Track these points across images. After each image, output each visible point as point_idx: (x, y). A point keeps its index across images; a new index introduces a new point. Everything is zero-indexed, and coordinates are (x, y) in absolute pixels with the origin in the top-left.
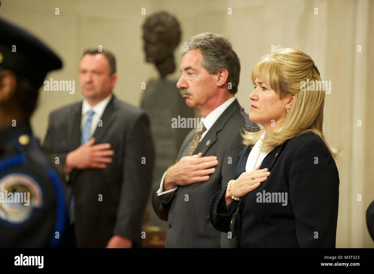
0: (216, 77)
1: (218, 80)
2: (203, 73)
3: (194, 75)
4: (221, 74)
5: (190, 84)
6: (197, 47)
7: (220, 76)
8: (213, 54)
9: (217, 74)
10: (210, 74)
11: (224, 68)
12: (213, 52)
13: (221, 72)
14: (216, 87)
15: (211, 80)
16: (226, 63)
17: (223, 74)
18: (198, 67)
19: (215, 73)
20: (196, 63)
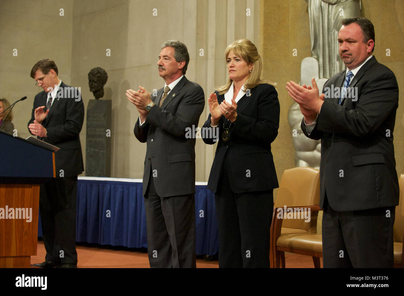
0: (179, 64)
1: (180, 66)
2: (173, 60)
3: (168, 60)
4: (182, 63)
5: (165, 64)
6: (173, 46)
7: (181, 64)
8: (180, 51)
9: (180, 62)
10: (177, 61)
11: (184, 60)
12: (180, 50)
13: (182, 62)
14: (178, 69)
15: (177, 65)
16: (185, 58)
17: (183, 63)
18: (171, 57)
19: (179, 62)
20: (170, 54)
